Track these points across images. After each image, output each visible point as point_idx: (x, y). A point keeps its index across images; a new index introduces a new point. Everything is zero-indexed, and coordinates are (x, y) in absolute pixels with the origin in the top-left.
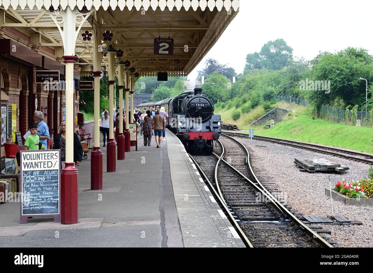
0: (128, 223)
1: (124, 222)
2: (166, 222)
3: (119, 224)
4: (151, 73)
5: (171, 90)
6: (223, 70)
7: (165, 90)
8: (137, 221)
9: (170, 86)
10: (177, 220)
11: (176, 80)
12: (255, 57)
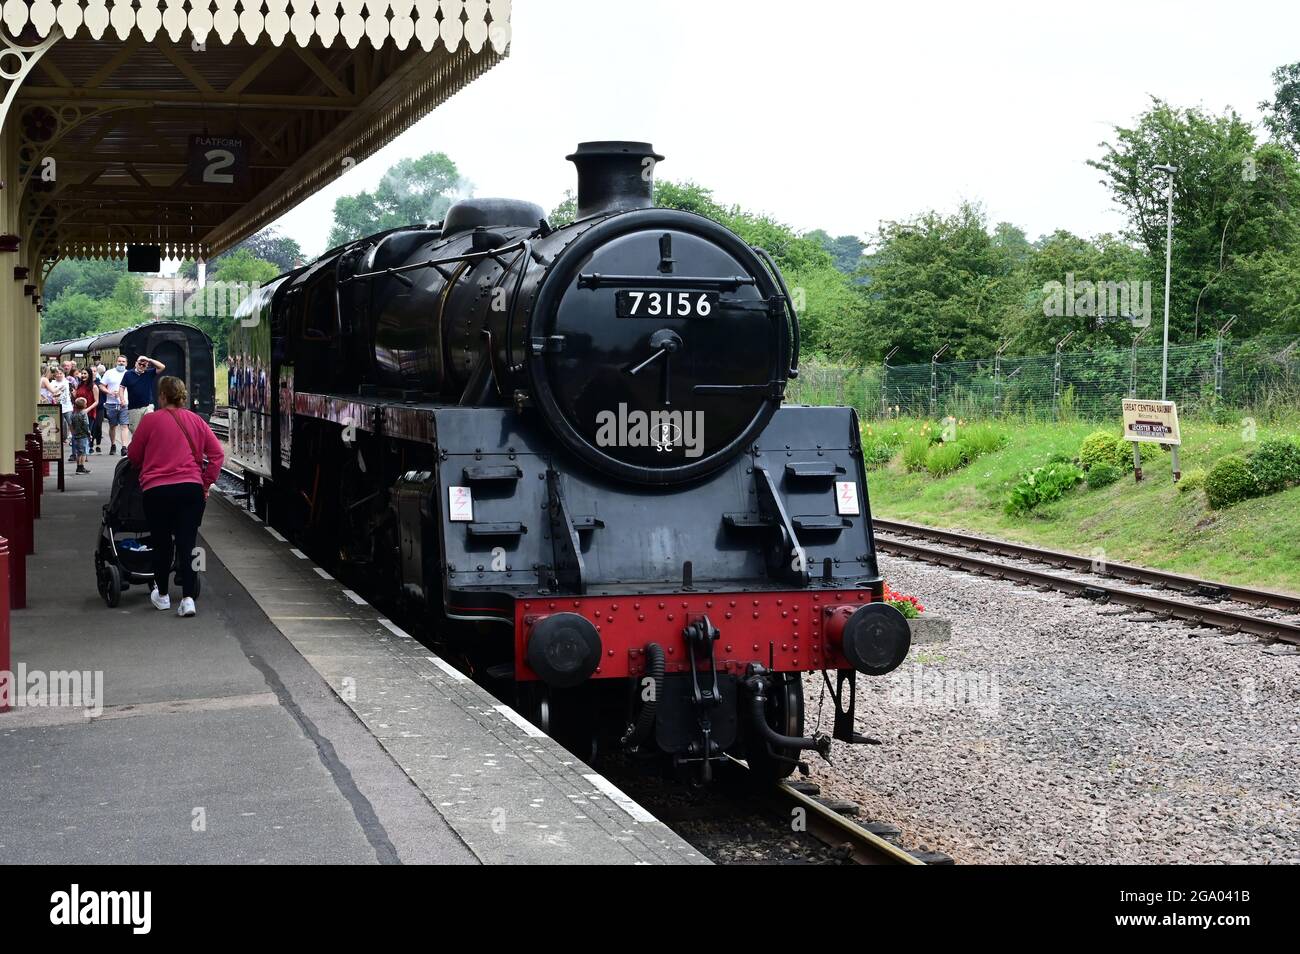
0: (174, 705)
1: (161, 704)
2: (294, 696)
3: (146, 709)
4: (97, 248)
5: (101, 307)
6: (263, 247)
7: (81, 307)
8: (200, 697)
9: (98, 294)
10: (326, 692)
11: (116, 276)
12: (361, 206)
